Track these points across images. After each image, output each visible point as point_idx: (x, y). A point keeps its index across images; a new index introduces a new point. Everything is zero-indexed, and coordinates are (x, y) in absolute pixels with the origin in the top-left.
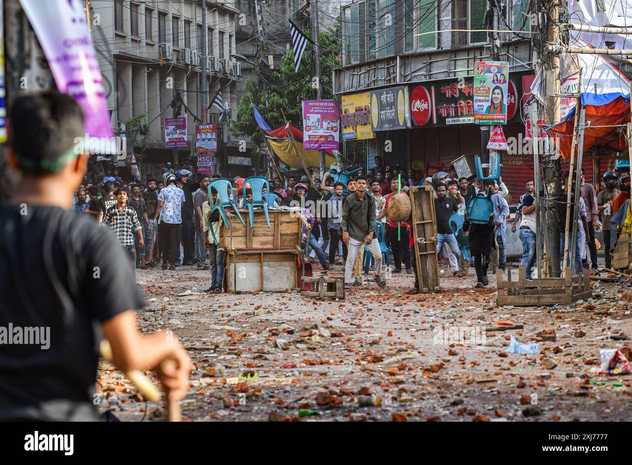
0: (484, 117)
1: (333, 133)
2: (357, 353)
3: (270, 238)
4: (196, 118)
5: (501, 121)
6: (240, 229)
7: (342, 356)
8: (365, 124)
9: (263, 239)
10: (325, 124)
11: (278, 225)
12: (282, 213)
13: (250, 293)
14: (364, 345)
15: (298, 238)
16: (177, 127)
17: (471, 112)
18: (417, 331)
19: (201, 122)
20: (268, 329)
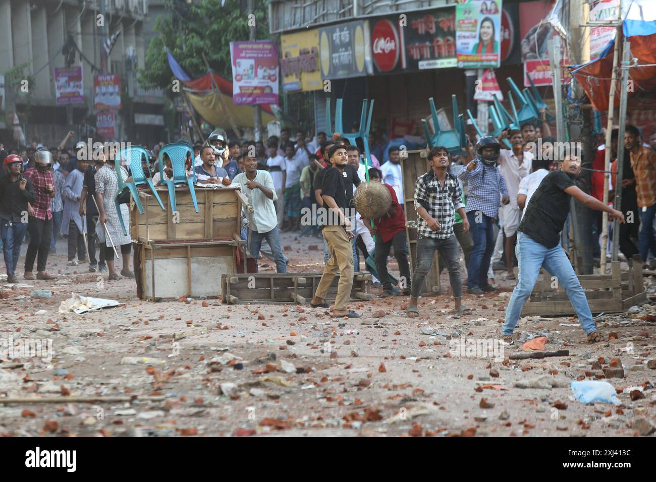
0: (470, 58)
1: (271, 84)
2: (341, 404)
3: (199, 226)
4: (93, 67)
5: (493, 63)
6: (159, 214)
7: (320, 409)
8: (313, 71)
9: (189, 226)
10: (261, 72)
11: (210, 208)
12: (215, 191)
13: (174, 300)
14: (348, 389)
15: (237, 224)
16: (71, 79)
17: (453, 52)
18: (418, 361)
19: (101, 72)
20: (205, 362)
